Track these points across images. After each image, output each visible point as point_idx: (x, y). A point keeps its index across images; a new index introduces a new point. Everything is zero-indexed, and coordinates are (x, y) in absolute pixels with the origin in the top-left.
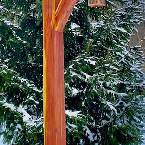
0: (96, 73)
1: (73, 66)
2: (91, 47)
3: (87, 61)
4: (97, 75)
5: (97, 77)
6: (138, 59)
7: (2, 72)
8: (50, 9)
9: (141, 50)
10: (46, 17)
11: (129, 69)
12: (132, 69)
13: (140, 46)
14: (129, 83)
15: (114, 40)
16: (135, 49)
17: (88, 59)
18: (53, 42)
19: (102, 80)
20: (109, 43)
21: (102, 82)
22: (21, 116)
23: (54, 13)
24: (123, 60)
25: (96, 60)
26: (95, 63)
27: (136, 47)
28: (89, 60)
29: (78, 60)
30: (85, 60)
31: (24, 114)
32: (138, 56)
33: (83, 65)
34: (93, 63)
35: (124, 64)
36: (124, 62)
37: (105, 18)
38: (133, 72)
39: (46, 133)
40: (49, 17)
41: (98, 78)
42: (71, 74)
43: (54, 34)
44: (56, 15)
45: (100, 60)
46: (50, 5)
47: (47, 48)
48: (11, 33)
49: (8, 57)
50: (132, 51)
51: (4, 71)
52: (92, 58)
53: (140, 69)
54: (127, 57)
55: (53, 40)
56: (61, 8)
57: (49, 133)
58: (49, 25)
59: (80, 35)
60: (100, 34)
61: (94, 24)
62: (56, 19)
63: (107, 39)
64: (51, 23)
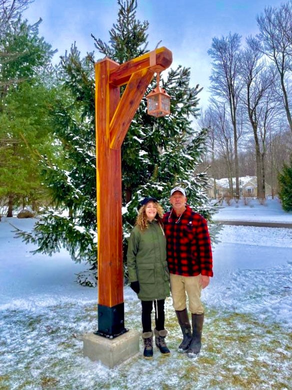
0: (164, 198)
1: (141, 192)
2: (159, 174)
3: (155, 186)
4: (164, 200)
5: (164, 202)
6: (204, 186)
7: (75, 197)
8: (104, 122)
9: (207, 177)
10: (100, 132)
11: (195, 195)
12: (197, 194)
13: (206, 173)
14: (194, 207)
15: (181, 167)
16: (201, 176)
17: (155, 185)
18: (107, 161)
19: (168, 205)
20: (177, 170)
21: (169, 207)
22: (92, 237)
23: (108, 126)
24: (190, 186)
25: (163, 186)
26: (163, 189)
27: (202, 174)
28: (157, 186)
29: (146, 186)
30: (153, 186)
31: (94, 236)
32: (204, 183)
33: (151, 190)
34: (160, 188)
35: (190, 190)
36: (190, 188)
37: (173, 145)
38: (198, 198)
39: (100, 266)
40: (102, 132)
41: (166, 203)
42: (140, 199)
43: (108, 152)
44: (110, 129)
45: (168, 186)
46: (104, 117)
47: (101, 168)
48: (84, 161)
49: (84, 183)
50: (198, 178)
51: (77, 196)
52: (159, 183)
53: (204, 195)
54: (193, 183)
55: (106, 158)
56: (116, 122)
57: (103, 267)
58: (103, 141)
59: (149, 163)
60: (168, 162)
61: (163, 152)
62: (111, 134)
63: (175, 166)
64: (105, 139)
